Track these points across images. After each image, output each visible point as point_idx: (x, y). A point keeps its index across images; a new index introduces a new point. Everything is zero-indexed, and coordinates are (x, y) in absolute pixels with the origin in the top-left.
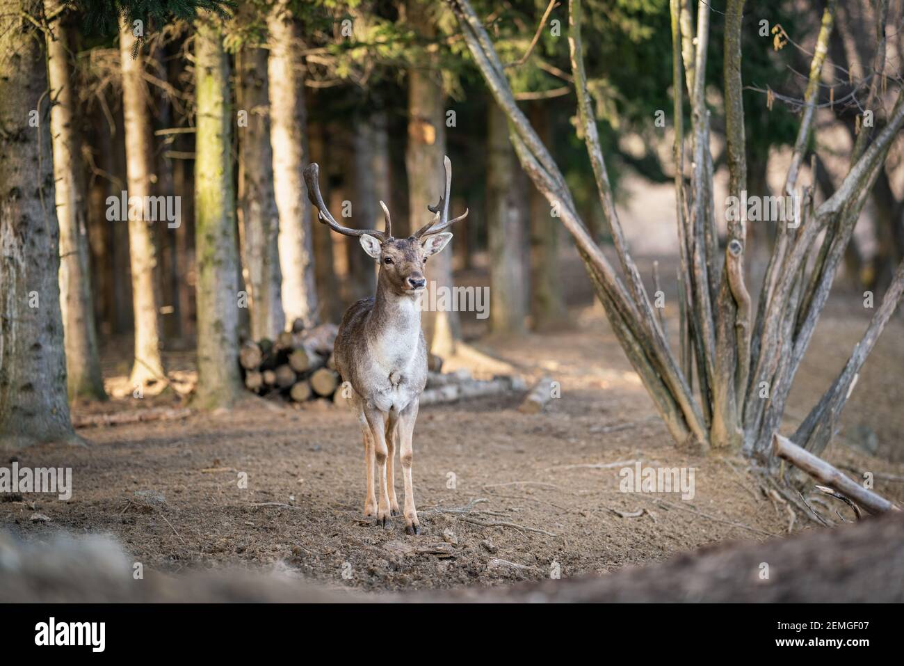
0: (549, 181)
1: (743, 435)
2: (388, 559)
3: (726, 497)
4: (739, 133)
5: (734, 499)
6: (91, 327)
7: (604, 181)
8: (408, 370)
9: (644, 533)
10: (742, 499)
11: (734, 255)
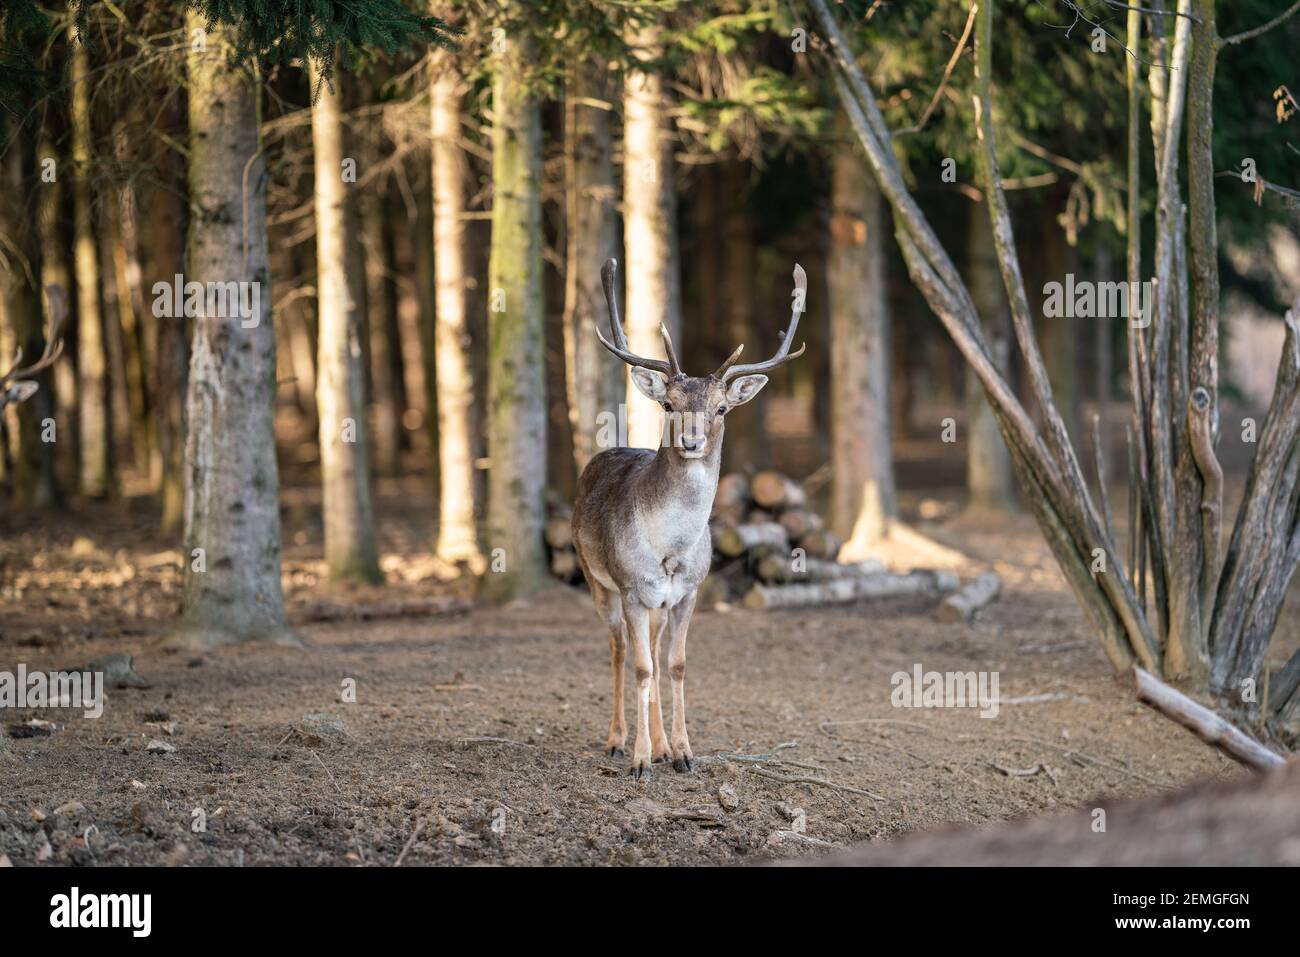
0: (947, 297)
1: (1210, 665)
2: (620, 825)
3: (1176, 751)
4: (1208, 236)
5: (1188, 754)
6: (364, 482)
7: (1019, 300)
8: (688, 557)
9: (1033, 799)
10: (1199, 754)
11: (1198, 408)
